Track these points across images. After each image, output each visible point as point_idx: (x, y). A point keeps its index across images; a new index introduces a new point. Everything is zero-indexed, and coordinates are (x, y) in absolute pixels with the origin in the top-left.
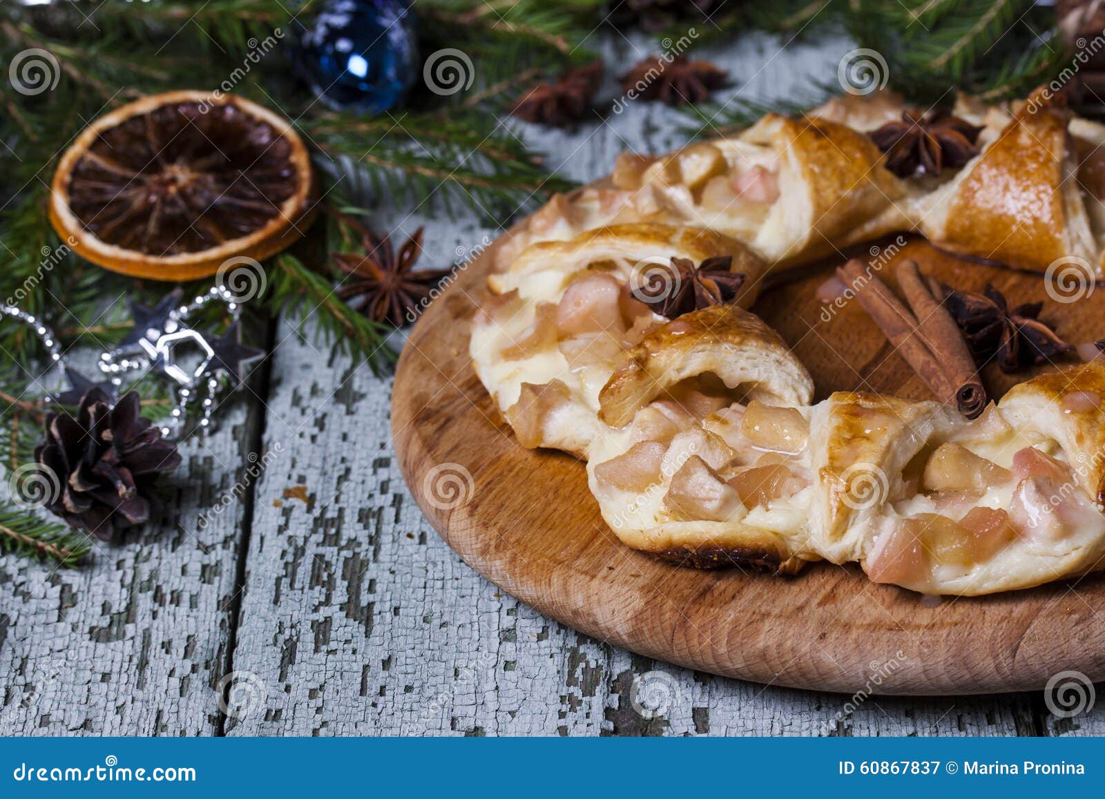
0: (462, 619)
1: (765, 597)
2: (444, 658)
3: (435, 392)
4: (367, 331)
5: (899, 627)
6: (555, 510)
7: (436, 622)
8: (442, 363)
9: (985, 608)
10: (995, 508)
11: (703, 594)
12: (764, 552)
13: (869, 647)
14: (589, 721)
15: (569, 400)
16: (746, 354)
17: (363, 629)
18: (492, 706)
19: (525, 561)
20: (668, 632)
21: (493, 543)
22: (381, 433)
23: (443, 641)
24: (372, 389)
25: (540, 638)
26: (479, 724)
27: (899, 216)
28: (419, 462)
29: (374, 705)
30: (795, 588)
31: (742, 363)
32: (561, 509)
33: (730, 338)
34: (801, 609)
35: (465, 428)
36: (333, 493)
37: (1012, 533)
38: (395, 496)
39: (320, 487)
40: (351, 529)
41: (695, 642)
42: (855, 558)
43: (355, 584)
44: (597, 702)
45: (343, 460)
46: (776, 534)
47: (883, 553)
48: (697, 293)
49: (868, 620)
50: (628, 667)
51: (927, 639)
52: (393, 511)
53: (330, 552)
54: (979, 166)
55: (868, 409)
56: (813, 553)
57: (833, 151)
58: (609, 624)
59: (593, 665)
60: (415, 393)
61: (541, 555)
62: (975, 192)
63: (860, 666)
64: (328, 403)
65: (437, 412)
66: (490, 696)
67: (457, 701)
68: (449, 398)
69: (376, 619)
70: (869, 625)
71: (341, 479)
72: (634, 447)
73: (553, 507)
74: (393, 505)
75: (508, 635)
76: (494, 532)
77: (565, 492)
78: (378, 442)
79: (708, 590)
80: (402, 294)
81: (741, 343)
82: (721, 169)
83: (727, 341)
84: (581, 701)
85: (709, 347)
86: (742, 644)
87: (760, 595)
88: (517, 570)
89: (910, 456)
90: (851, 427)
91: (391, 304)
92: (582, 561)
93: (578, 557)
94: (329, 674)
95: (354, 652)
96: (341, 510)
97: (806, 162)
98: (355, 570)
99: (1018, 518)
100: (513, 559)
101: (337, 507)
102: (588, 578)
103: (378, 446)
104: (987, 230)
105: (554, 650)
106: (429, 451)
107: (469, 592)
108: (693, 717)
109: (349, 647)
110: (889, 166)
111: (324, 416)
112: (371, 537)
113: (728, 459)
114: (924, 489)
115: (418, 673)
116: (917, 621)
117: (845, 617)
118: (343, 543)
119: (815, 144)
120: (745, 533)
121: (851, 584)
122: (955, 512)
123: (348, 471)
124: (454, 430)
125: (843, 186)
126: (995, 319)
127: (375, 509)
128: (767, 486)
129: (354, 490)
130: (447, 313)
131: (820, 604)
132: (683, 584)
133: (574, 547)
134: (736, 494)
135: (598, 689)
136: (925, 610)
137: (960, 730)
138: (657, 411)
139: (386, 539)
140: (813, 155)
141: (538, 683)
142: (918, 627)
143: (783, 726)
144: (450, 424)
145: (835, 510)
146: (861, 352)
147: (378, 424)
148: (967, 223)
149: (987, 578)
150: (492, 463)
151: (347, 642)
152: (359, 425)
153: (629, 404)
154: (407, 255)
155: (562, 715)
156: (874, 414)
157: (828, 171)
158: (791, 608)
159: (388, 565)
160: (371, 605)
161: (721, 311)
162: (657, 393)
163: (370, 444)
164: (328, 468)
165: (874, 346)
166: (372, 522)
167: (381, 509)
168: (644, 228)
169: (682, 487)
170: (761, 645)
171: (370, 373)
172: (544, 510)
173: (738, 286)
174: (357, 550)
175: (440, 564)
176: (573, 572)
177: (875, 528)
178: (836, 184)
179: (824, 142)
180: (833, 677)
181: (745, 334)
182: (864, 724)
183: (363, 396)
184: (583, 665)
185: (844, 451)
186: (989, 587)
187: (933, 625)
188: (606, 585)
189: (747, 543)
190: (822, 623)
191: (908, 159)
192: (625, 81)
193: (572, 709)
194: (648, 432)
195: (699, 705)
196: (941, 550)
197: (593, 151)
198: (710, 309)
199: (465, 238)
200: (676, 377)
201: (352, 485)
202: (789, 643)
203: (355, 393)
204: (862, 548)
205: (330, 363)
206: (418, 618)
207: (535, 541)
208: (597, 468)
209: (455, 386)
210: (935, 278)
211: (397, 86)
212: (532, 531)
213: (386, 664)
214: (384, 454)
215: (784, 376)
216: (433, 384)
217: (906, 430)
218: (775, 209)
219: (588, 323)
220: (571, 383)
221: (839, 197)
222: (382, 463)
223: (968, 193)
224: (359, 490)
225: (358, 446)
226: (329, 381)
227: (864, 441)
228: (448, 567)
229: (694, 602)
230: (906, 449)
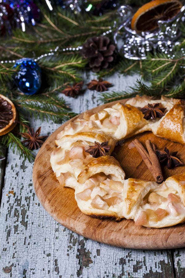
0: (47, 226)
1: (113, 226)
2: (43, 236)
3: (42, 170)
4: (28, 152)
5: (142, 235)
6: (67, 202)
7: (41, 226)
8: (44, 163)
9: (161, 230)
10: (163, 209)
11: (99, 225)
12: (112, 217)
13: (135, 240)
14: (74, 252)
15: (71, 177)
16: (110, 168)
17: (25, 228)
18: (53, 248)
19: (61, 215)
20: (91, 234)
21: (54, 210)
22: (31, 177)
23: (43, 231)
24: (29, 165)
25: (64, 231)
26: (50, 253)
27: (147, 128)
28: (38, 188)
29: (27, 247)
30: (119, 224)
31: (109, 170)
32: (69, 202)
33: (107, 164)
34: (120, 230)
35: (49, 180)
36: (20, 192)
37: (167, 214)
38: (33, 193)
39: (17, 191)
40: (23, 202)
41: (97, 236)
42: (132, 219)
43: (24, 216)
44: (76, 248)
45: (22, 184)
46: (115, 213)
47: (138, 219)
48: (100, 151)
49: (135, 233)
50: (83, 239)
51: (148, 238)
52: (33, 197)
53: (18, 208)
54: (164, 118)
55: (136, 184)
56: (123, 217)
57: (132, 114)
58: (79, 231)
59: (75, 238)
60: (38, 170)
61: (64, 214)
62: (163, 125)
63: (133, 243)
64: (19, 169)
65: (43, 175)
66: (53, 245)
67: (45, 247)
68: (45, 172)
69: (28, 225)
70: (135, 234)
71: (22, 189)
72: (85, 190)
73: (67, 201)
74: (33, 196)
75: (57, 230)
76: (54, 208)
77: (70, 197)
78: (30, 179)
79: (100, 224)
80: (36, 142)
81: (109, 166)
82: (108, 116)
83: (106, 165)
84: (72, 247)
85: (102, 167)
86: (107, 238)
87: (111, 226)
88: (59, 217)
89: (145, 195)
90: (132, 188)
91: (34, 144)
92: (73, 216)
93: (72, 215)
94: (17, 239)
95: (23, 234)
96: (21, 197)
97: (126, 116)
98: (24, 212)
99: (168, 211)
100: (58, 214)
101: (20, 196)
102: (74, 220)
103: (30, 180)
104: (166, 133)
105: (67, 234)
106: (40, 186)
107: (49, 219)
108: (97, 252)
109: (22, 232)
110: (144, 118)
111: (18, 172)
112: (28, 204)
113: (105, 194)
114: (148, 202)
115: (37, 239)
116: (145, 233)
117: (130, 232)
118: (21, 205)
119: (128, 112)
120: (108, 213)
121: (132, 223)
122: (155, 208)
123: (23, 187)
124: (46, 180)
125: (134, 122)
126: (166, 157)
127: (29, 197)
128: (113, 201)
129: (24, 192)
130: (46, 149)
131: (125, 228)
132: (95, 222)
133: (71, 212)
134: (107, 203)
135: (76, 244)
136: (147, 231)
137: (155, 256)
138: (90, 181)
139: (31, 205)
140: (128, 115)
141: (63, 242)
142: (146, 235)
143: (116, 254)
144: (45, 179)
145: (128, 208)
146: (137, 162)
147: (30, 175)
148: (162, 131)
149: (161, 224)
150: (54, 190)
151: (21, 231)
152: (26, 175)
153: (84, 179)
154: (37, 133)
155: (68, 251)
156: (137, 185)
157: (131, 119)
158: (118, 230)
159: (31, 211)
160: (27, 222)
161: (105, 157)
162: (90, 176)
163: (28, 180)
164: (19, 186)
165: (140, 161)
166: (28, 200)
167: (30, 197)
168: (89, 133)
169: (95, 202)
170: (111, 238)
171: (28, 161)
172: (65, 202)
173: (109, 150)
174: (25, 207)
175: (42, 211)
176: (71, 218)
177: (137, 212)
178: (133, 122)
179: (130, 111)
180: (127, 246)
181: (110, 163)
182: (134, 254)
183: (27, 167)
184: (73, 238)
185: (131, 194)
186: (161, 226)
187: (149, 235)
188: (78, 222)
189: (109, 215)
190: (125, 233)
191: (149, 116)
192: (88, 85)
193: (70, 249)
194: (88, 186)
195: (98, 249)
196: (151, 218)
197: (81, 103)
198: (103, 157)
199: (51, 126)
200: (94, 173)
201: (24, 190)
202: (117, 238)
203: (25, 166)
204: (134, 217)
205: (20, 159)
206: (37, 225)
207: (63, 210)
208: (76, 195)
209: (47, 169)
210: (154, 144)
211: (37, 88)
212: (62, 207)
213: (30, 237)
214: (31, 182)
215: (119, 173)
216: (42, 168)
217: (145, 189)
218: (119, 127)
219: (76, 157)
220: (72, 171)
221: (133, 125)
222: (31, 185)
223: (162, 125)
224: (25, 192)
225: (25, 180)
226: (20, 163)
227: (135, 192)
228: (44, 212)
229: (97, 227)
230: (144, 194)
